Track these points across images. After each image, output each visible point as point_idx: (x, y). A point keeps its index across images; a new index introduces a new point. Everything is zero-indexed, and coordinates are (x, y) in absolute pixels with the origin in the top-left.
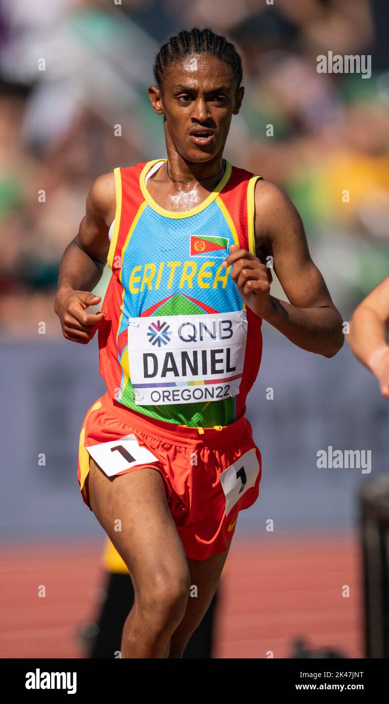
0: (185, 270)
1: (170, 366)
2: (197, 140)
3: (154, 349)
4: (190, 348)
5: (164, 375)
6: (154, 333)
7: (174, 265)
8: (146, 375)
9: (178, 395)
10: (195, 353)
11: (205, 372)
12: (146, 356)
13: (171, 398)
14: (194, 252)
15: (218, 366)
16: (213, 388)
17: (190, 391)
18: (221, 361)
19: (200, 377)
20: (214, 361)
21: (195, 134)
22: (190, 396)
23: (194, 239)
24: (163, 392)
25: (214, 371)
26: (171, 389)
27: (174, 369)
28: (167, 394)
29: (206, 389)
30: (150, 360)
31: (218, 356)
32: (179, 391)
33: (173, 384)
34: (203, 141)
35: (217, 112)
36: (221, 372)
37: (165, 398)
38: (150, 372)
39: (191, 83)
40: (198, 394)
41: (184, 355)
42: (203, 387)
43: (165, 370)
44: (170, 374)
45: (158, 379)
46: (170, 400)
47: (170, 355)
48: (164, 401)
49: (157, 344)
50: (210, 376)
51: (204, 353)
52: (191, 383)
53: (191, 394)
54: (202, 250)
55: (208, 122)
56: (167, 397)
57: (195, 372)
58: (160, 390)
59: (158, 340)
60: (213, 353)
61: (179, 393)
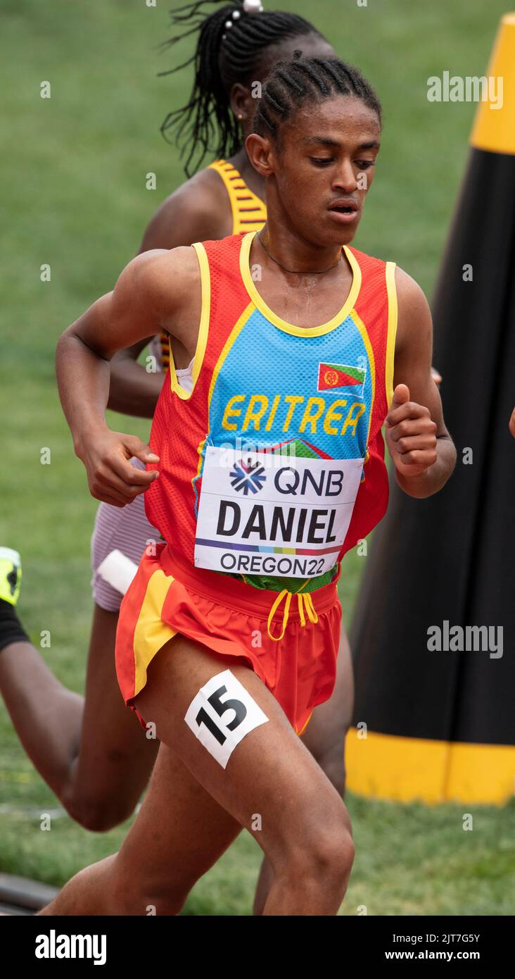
1: (256, 523)
2: (338, 215)
3: (237, 497)
4: (287, 502)
5: (246, 535)
6: (240, 475)
8: (220, 531)
9: (259, 564)
10: (292, 512)
11: (299, 539)
12: (224, 505)
13: (248, 566)
14: (323, 386)
15: (317, 533)
16: (306, 561)
17: (275, 561)
19: (293, 544)
20: (314, 525)
21: (336, 208)
22: (274, 567)
23: (324, 368)
24: (241, 557)
25: (312, 539)
26: (250, 554)
27: (261, 529)
28: (244, 560)
29: (297, 561)
30: (230, 511)
31: (320, 519)
32: (261, 558)
33: (255, 549)
36: (320, 541)
37: (242, 566)
38: (228, 526)
40: (285, 566)
41: (278, 512)
42: (293, 558)
43: (249, 528)
44: (254, 536)
45: (237, 539)
46: (247, 569)
47: (258, 509)
48: (239, 569)
49: (242, 490)
50: (305, 545)
51: (304, 512)
52: (278, 550)
53: (276, 564)
54: (334, 384)
56: (244, 564)
57: (287, 537)
58: (237, 553)
59: (245, 485)
60: (316, 513)
61: (261, 561)
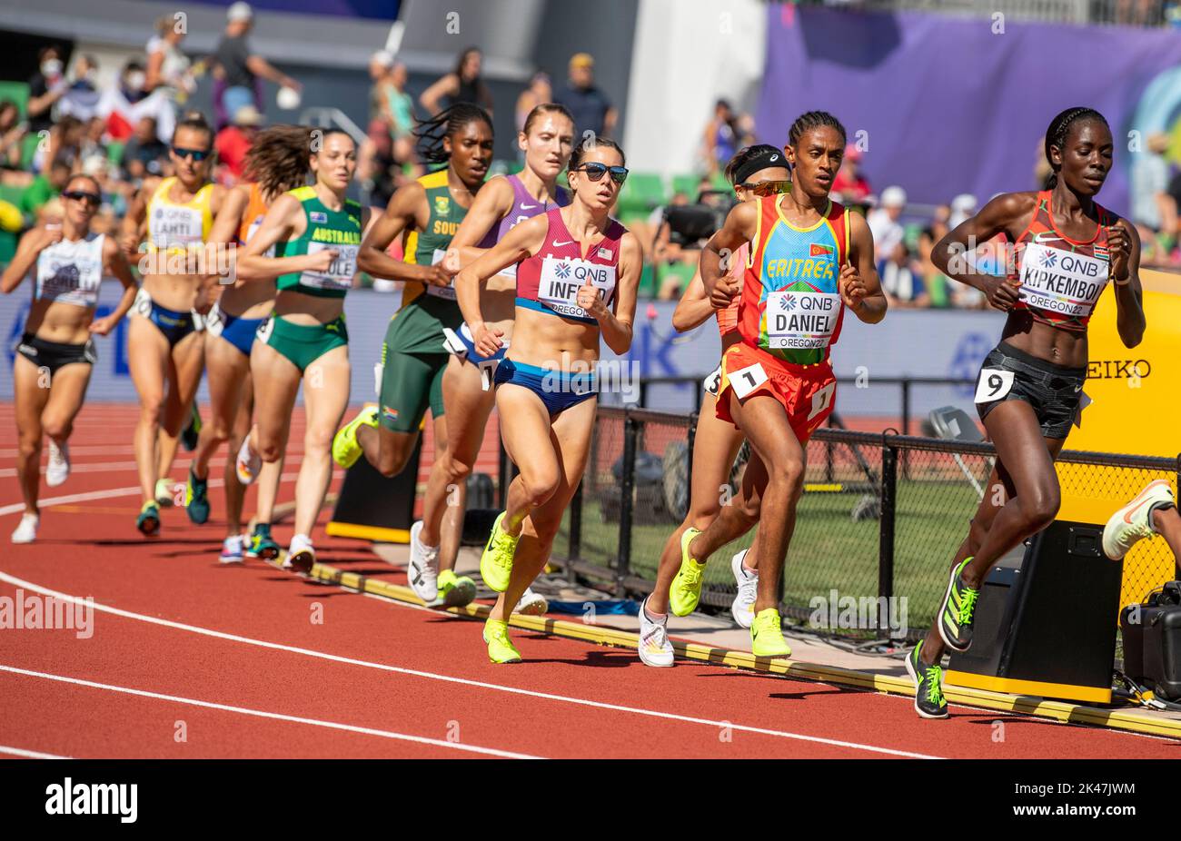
0: (806, 265)
1: (794, 323)
2: (821, 181)
3: (784, 312)
4: (806, 313)
5: (790, 329)
6: (785, 302)
7: (799, 261)
8: (778, 329)
9: (797, 343)
10: (809, 317)
11: (812, 330)
12: (778, 317)
14: (812, 254)
15: (821, 327)
18: (822, 324)
19: (810, 333)
20: (818, 324)
21: (820, 177)
22: (803, 344)
23: (813, 246)
24: (788, 340)
25: (817, 330)
26: (793, 338)
27: (796, 326)
28: (790, 341)
30: (781, 319)
31: (821, 321)
33: (795, 336)
34: (825, 182)
35: (834, 164)
36: (822, 331)
38: (781, 326)
39: (818, 144)
40: (807, 343)
41: (803, 317)
42: (809, 339)
43: (791, 326)
44: (794, 329)
45: (786, 331)
46: (792, 345)
47: (794, 317)
48: (788, 345)
49: (786, 309)
50: (815, 333)
51: (814, 317)
52: (804, 336)
53: (804, 342)
54: (818, 253)
55: (828, 170)
56: (791, 343)
57: (807, 330)
58: (787, 338)
59: (788, 306)
60: (819, 318)
61: (798, 341)
